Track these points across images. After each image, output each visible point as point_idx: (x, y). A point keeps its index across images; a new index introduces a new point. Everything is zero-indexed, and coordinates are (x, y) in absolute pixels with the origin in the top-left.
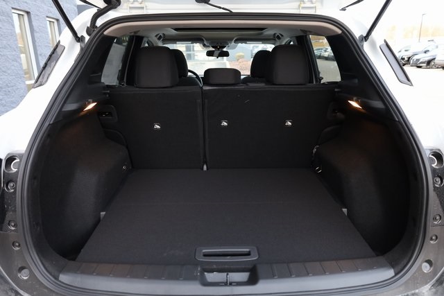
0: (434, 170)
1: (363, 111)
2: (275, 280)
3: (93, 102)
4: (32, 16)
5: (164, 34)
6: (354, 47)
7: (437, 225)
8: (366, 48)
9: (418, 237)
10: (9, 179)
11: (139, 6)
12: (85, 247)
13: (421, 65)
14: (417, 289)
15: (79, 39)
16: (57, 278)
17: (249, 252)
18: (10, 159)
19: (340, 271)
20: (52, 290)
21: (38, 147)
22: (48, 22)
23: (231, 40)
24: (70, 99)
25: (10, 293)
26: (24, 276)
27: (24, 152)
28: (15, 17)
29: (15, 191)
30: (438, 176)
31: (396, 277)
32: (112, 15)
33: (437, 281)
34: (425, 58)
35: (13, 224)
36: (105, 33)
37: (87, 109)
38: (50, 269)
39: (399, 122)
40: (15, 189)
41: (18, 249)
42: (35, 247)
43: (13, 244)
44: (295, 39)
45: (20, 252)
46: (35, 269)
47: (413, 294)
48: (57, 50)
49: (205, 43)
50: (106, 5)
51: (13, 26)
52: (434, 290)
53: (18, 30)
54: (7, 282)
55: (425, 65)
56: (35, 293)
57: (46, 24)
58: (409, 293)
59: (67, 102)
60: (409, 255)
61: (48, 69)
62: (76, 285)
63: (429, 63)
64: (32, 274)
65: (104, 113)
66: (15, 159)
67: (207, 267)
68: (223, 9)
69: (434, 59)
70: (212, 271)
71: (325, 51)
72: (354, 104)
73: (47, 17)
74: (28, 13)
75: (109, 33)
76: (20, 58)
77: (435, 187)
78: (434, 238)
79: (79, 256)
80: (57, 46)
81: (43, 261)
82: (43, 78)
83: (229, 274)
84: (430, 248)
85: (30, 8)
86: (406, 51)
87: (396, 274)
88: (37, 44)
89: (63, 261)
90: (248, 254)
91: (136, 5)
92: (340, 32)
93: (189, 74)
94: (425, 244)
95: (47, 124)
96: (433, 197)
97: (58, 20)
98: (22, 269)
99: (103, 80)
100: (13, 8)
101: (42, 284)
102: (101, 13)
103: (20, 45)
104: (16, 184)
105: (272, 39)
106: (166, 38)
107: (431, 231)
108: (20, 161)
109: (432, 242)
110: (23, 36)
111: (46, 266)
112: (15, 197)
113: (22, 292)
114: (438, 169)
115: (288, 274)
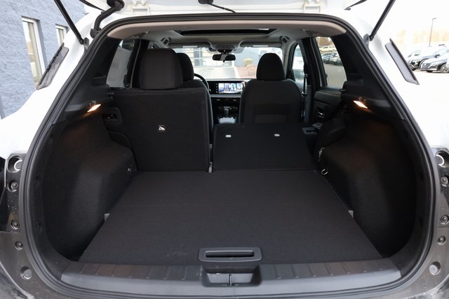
0: (441, 170)
1: (369, 111)
2: (278, 281)
3: (97, 104)
4: (42, 24)
5: (170, 38)
6: (359, 46)
7: (444, 226)
8: (372, 47)
9: (425, 238)
10: (12, 179)
11: (143, 7)
12: (88, 248)
13: (431, 69)
14: (425, 291)
15: (83, 41)
16: (59, 278)
17: (253, 253)
18: (13, 160)
19: (344, 272)
22: (57, 30)
23: (237, 43)
24: (73, 100)
25: (13, 293)
26: (27, 276)
27: (26, 152)
28: (25, 25)
29: (18, 191)
30: (446, 176)
31: (403, 279)
32: (115, 17)
33: (445, 284)
34: (435, 62)
35: (16, 224)
36: (109, 35)
37: (90, 110)
38: (52, 269)
39: (405, 120)
40: (18, 189)
41: (20, 249)
42: (37, 247)
43: (16, 244)
44: (301, 42)
45: (23, 252)
46: (38, 268)
47: (420, 297)
48: (61, 52)
49: (212, 47)
50: (110, 7)
51: (23, 33)
52: (442, 293)
53: (28, 39)
55: (436, 69)
56: (37, 293)
57: (55, 32)
58: (417, 296)
59: (71, 103)
61: (52, 71)
62: (77, 285)
63: (439, 67)
64: (34, 274)
65: (109, 115)
66: (18, 159)
67: (210, 268)
68: (227, 9)
69: (445, 63)
70: (214, 272)
71: (334, 56)
72: (360, 104)
73: (57, 25)
74: (37, 21)
75: (113, 34)
76: (30, 65)
77: (442, 187)
78: (441, 239)
79: (82, 257)
80: (61, 48)
81: (46, 262)
82: (47, 80)
83: (232, 275)
84: (437, 250)
85: (39, 16)
86: (416, 55)
87: (403, 276)
88: (46, 51)
89: (65, 261)
90: (252, 255)
91: (140, 7)
92: (344, 31)
93: (195, 78)
94: (432, 245)
95: (49, 124)
96: (440, 197)
97: (67, 28)
98: (24, 269)
99: (108, 83)
100: (23, 17)
101: (45, 284)
102: (104, 15)
103: (29, 54)
104: (18, 184)
105: (279, 42)
106: (172, 42)
107: (439, 232)
108: (23, 161)
109: (439, 244)
110: (33, 44)
111: (49, 266)
112: (18, 197)
113: (24, 292)
114: (446, 168)
115: (292, 276)
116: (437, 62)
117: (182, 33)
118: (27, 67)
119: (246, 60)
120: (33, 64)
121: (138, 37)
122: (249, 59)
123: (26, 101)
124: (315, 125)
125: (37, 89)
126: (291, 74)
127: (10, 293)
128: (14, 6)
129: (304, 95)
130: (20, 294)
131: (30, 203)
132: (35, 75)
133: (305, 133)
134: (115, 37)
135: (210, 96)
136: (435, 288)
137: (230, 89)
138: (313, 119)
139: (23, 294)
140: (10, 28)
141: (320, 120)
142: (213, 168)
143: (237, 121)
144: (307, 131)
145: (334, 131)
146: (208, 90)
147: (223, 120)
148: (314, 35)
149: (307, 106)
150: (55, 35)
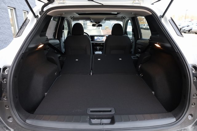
0: (193, 74)
1: (161, 48)
2: (122, 123)
3: (42, 44)
4: (16, 10)
5: (74, 16)
6: (158, 21)
7: (194, 99)
8: (163, 20)
10: (4, 77)
11: (63, 2)
12: (38, 108)
13: (186, 32)
14: (186, 127)
15: (36, 17)
16: (25, 121)
17: (111, 110)
18: (5, 68)
19: (151, 118)
20: (23, 127)
21: (17, 63)
23: (103, 19)
25: (4, 128)
26: (10, 121)
27: (11, 65)
28: (9, 10)
29: (7, 82)
30: (195, 76)
31: (177, 122)
32: (50, 6)
33: (195, 123)
35: (6, 97)
36: (48, 14)
37: (39, 47)
38: (22, 118)
39: (178, 52)
41: (8, 108)
43: (6, 106)
44: (131, 19)
45: (9, 110)
46: (16, 117)
47: (184, 129)
48: (26, 21)
49: (92, 20)
50: (48, 2)
51: (8, 14)
52: (193, 127)
53: (10, 17)
54: (3, 123)
55: (188, 32)
56: (15, 128)
57: (22, 13)
60: (182, 112)
61: (22, 29)
63: (189, 31)
64: (14, 120)
66: (7, 68)
67: (92, 117)
68: (100, 3)
69: (192, 29)
70: (94, 118)
71: (144, 26)
72: (157, 45)
73: (23, 10)
74: (15, 8)
75: (50, 13)
77: (194, 81)
78: (193, 104)
79: (35, 112)
80: (26, 19)
81: (19, 114)
82: (20, 33)
83: (102, 120)
84: (191, 109)
87: (177, 120)
88: (18, 22)
89: (28, 114)
90: (110, 111)
91: (61, 2)
92: (151, 14)
93: (85, 34)
94: (189, 107)
95: (21, 53)
97: (28, 12)
98: (9, 117)
99: (47, 35)
100: (8, 6)
101: (18, 124)
102: (46, 5)
103: (11, 23)
104: (7, 79)
105: (121, 19)
106: (75, 18)
107: (192, 101)
108: (9, 69)
109: (192, 106)
110: (12, 19)
111: (20, 116)
112: (7, 85)
113: (9, 128)
114: (195, 73)
115: (128, 120)
116: (188, 29)
117: (79, 14)
118: (10, 29)
119: (106, 27)
120: (12, 28)
121: (60, 16)
122: (107, 27)
123: (9, 44)
124: (137, 55)
125: (15, 37)
126: (126, 33)
127: (3, 128)
128: (4, 2)
129: (132, 42)
130: (7, 128)
131: (12, 88)
132: (13, 32)
133: (133, 58)
134: (50, 15)
135: (91, 42)
136: (191, 125)
137: (99, 39)
138: (136, 52)
139: (8, 129)
140: (2, 11)
141: (139, 53)
142: (92, 73)
143: (103, 53)
144: (134, 58)
145: (145, 57)
146: (90, 39)
147: (97, 53)
148: (137, 16)
149: (133, 47)
150: (22, 15)
